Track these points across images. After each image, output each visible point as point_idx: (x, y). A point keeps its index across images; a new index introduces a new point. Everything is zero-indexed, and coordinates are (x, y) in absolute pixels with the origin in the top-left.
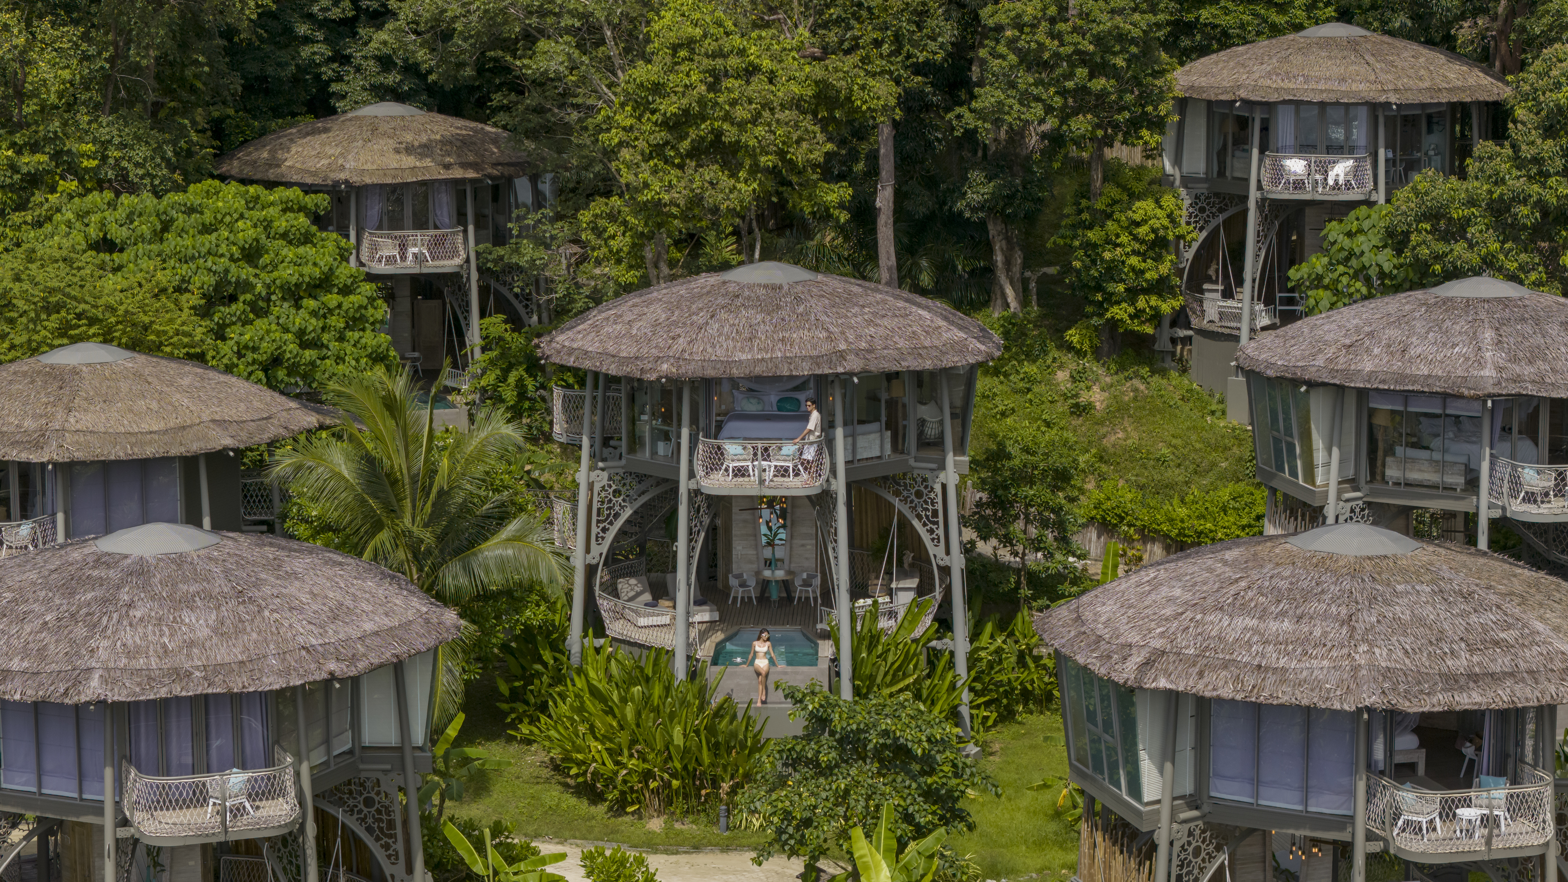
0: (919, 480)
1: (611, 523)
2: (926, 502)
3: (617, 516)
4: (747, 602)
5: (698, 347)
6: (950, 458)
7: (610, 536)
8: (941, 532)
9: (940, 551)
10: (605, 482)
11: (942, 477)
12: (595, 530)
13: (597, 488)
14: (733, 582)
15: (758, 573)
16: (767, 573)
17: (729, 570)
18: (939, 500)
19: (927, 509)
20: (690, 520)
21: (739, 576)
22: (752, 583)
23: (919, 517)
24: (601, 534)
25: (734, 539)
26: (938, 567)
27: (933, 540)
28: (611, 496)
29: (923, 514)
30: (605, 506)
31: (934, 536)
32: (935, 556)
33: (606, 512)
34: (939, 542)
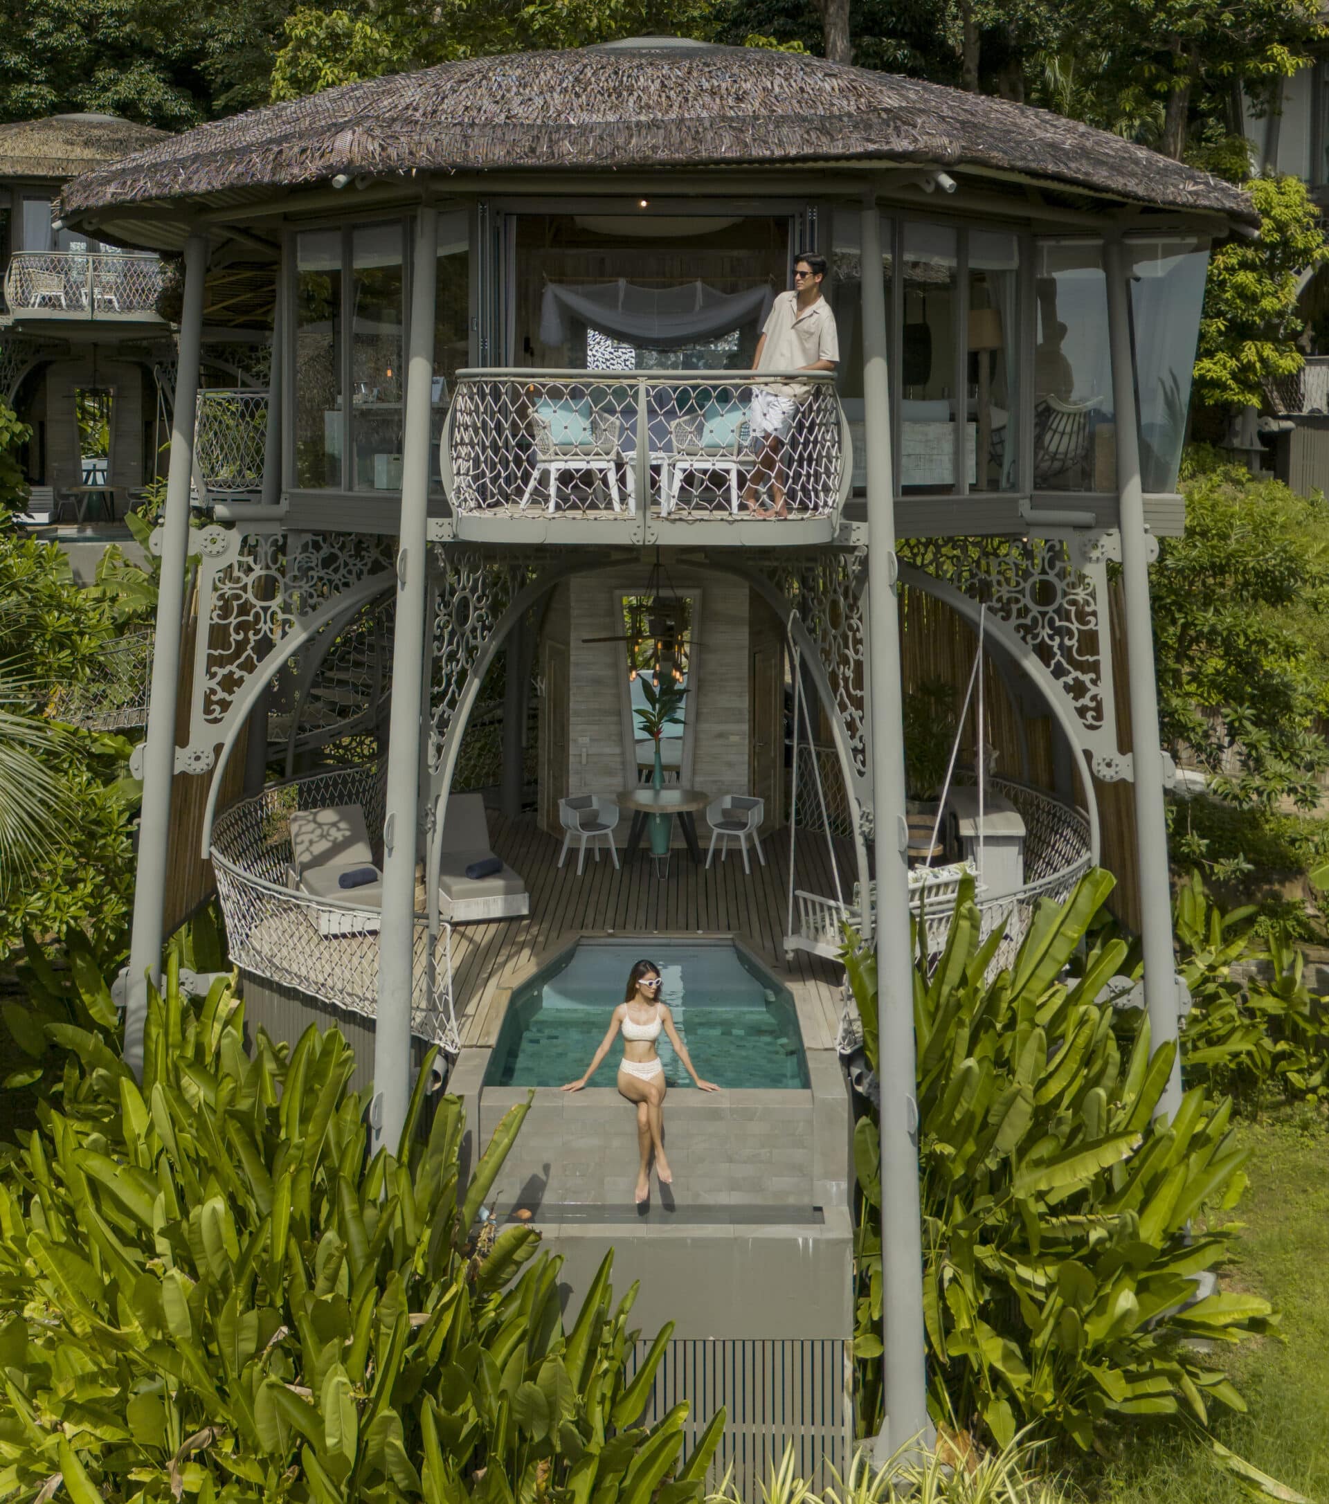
0: (1043, 555)
1: (249, 667)
2: (1064, 615)
3: (265, 647)
4: (598, 861)
6: (1133, 496)
7: (244, 700)
8: (1105, 690)
9: (1103, 742)
10: (233, 556)
11: (1109, 545)
12: (201, 683)
14: (569, 817)
15: (623, 796)
16: (644, 797)
17: (560, 790)
18: (1102, 606)
19: (1062, 632)
23: (1044, 653)
24: (221, 695)
25: (572, 720)
26: (1098, 782)
27: (1082, 712)
28: (250, 596)
29: (1055, 643)
30: (233, 620)
31: (1086, 701)
32: (1088, 755)
33: (234, 637)
34: (1099, 717)
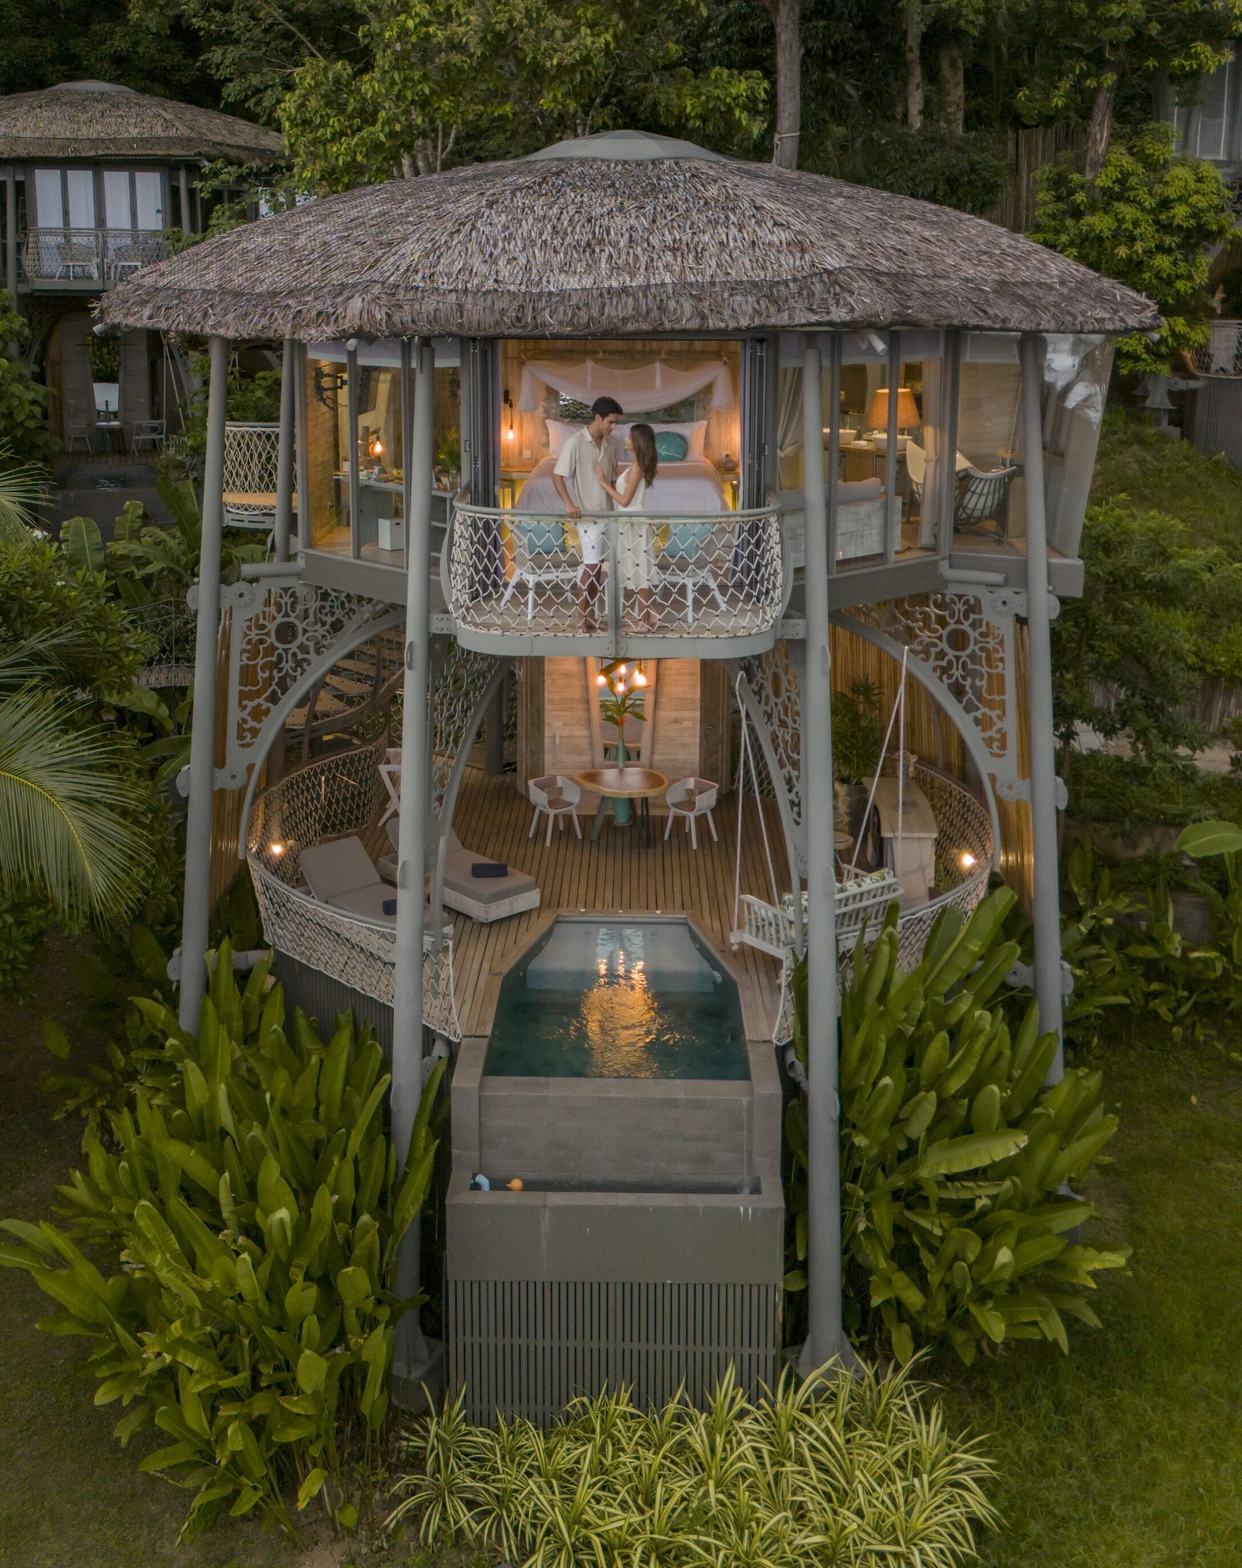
0: (960, 607)
1: (274, 699)
2: (975, 659)
3: (287, 682)
6: (1039, 558)
7: (271, 728)
8: (1009, 725)
9: (1007, 767)
10: (258, 608)
11: (1018, 603)
12: (234, 715)
13: (239, 622)
14: (538, 797)
16: (610, 779)
17: (536, 771)
18: (1008, 654)
19: (974, 674)
22: (577, 797)
23: (957, 691)
24: (251, 723)
25: (547, 707)
26: (1000, 803)
27: (989, 742)
28: (273, 640)
29: (968, 683)
30: (260, 661)
31: (992, 733)
32: (992, 779)
33: (262, 675)
34: (1003, 747)
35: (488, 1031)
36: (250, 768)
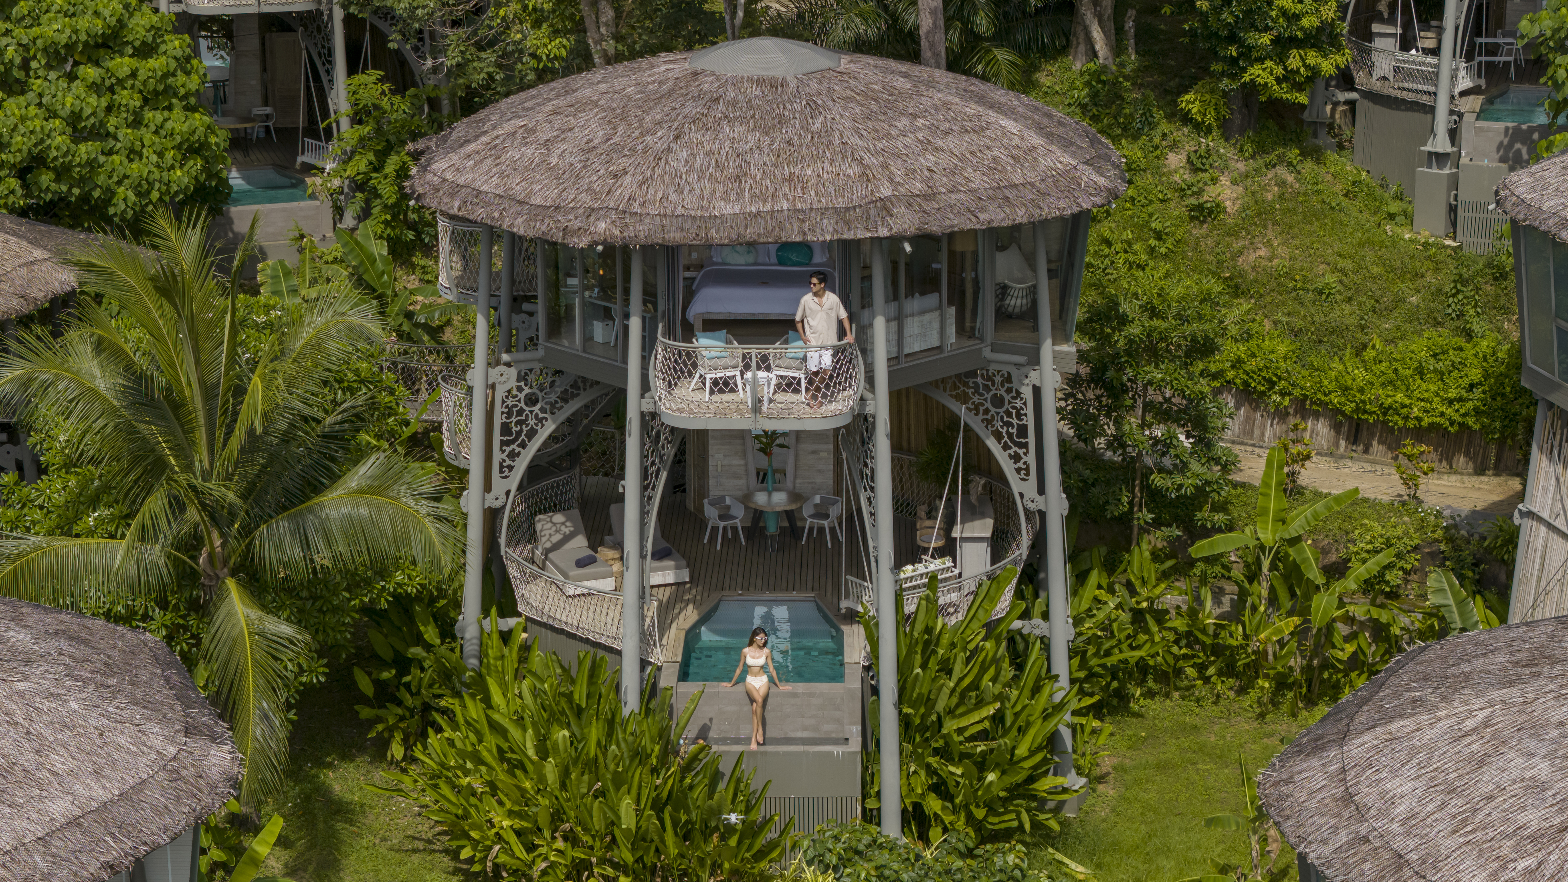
0: (998, 379)
1: (523, 445)
2: (1009, 414)
3: (532, 433)
4: (730, 538)
5: (656, 192)
6: (1047, 349)
7: (522, 465)
8: (1031, 458)
9: (1029, 488)
10: (513, 383)
11: (1034, 377)
12: (497, 456)
13: (500, 393)
14: (711, 512)
15: (746, 499)
16: (761, 499)
17: (702, 492)
18: (1030, 410)
19: (1009, 424)
20: (644, 457)
21: (718, 502)
22: (739, 512)
23: (998, 436)
24: (508, 462)
25: (711, 442)
26: (1027, 511)
27: (1018, 470)
28: (523, 405)
29: (1004, 431)
30: (514, 419)
31: (1020, 465)
32: (1022, 495)
33: (515, 429)
34: (1028, 474)
35: (679, 659)
36: (508, 493)
